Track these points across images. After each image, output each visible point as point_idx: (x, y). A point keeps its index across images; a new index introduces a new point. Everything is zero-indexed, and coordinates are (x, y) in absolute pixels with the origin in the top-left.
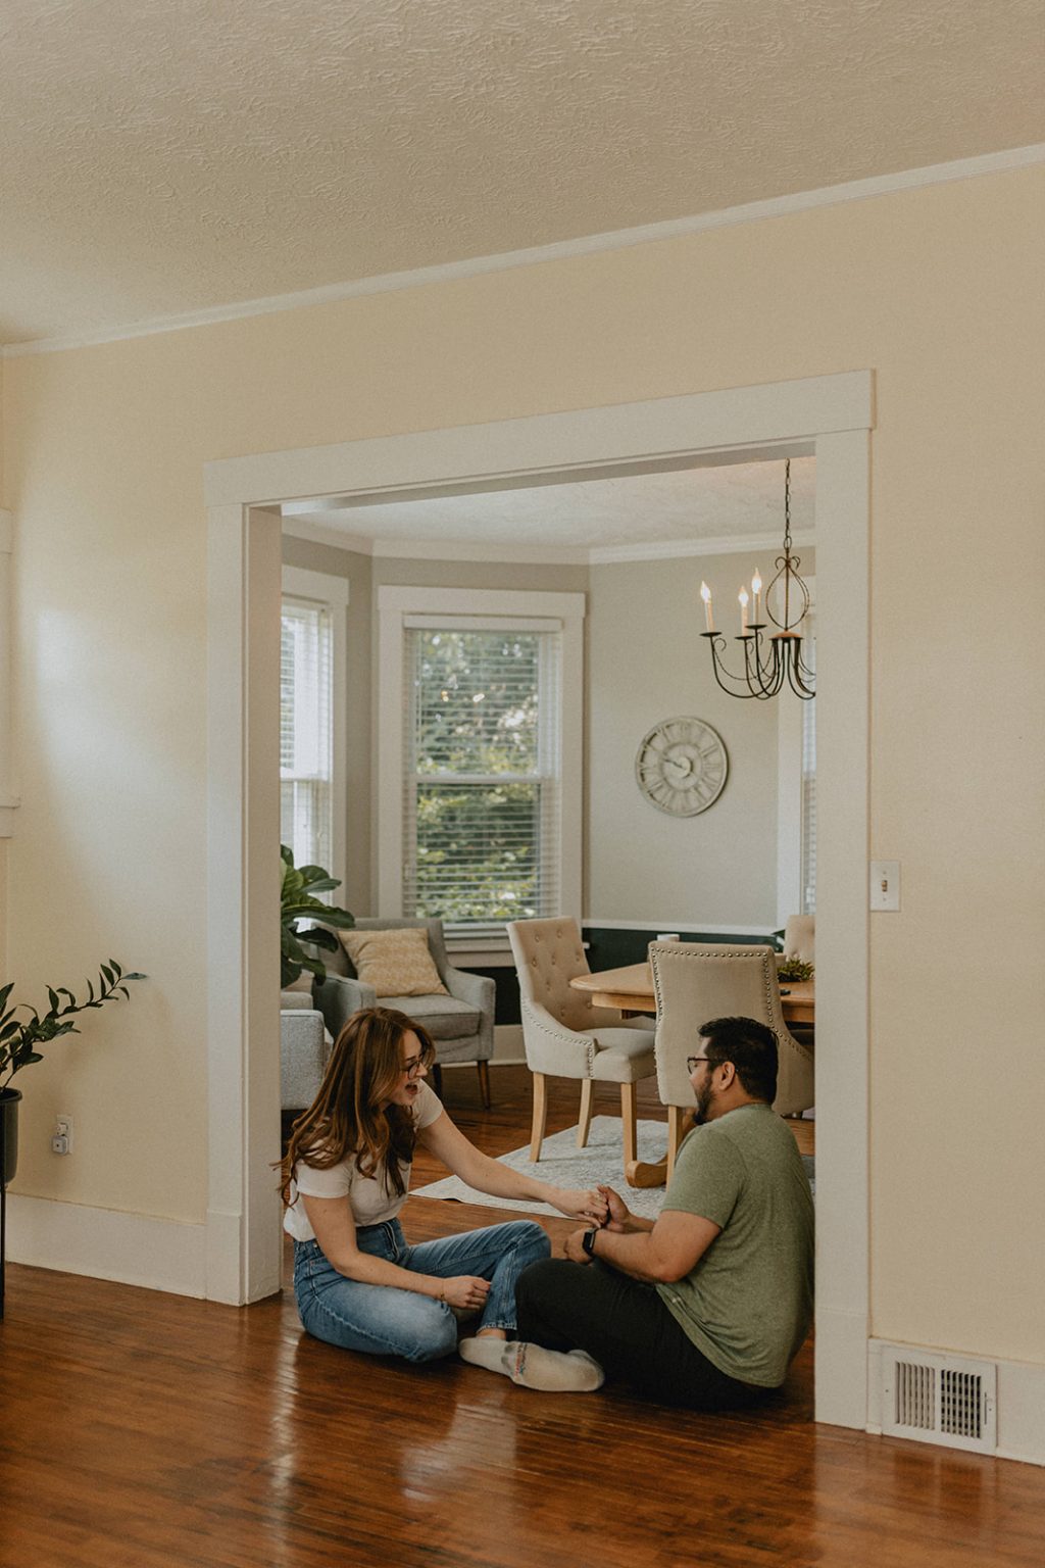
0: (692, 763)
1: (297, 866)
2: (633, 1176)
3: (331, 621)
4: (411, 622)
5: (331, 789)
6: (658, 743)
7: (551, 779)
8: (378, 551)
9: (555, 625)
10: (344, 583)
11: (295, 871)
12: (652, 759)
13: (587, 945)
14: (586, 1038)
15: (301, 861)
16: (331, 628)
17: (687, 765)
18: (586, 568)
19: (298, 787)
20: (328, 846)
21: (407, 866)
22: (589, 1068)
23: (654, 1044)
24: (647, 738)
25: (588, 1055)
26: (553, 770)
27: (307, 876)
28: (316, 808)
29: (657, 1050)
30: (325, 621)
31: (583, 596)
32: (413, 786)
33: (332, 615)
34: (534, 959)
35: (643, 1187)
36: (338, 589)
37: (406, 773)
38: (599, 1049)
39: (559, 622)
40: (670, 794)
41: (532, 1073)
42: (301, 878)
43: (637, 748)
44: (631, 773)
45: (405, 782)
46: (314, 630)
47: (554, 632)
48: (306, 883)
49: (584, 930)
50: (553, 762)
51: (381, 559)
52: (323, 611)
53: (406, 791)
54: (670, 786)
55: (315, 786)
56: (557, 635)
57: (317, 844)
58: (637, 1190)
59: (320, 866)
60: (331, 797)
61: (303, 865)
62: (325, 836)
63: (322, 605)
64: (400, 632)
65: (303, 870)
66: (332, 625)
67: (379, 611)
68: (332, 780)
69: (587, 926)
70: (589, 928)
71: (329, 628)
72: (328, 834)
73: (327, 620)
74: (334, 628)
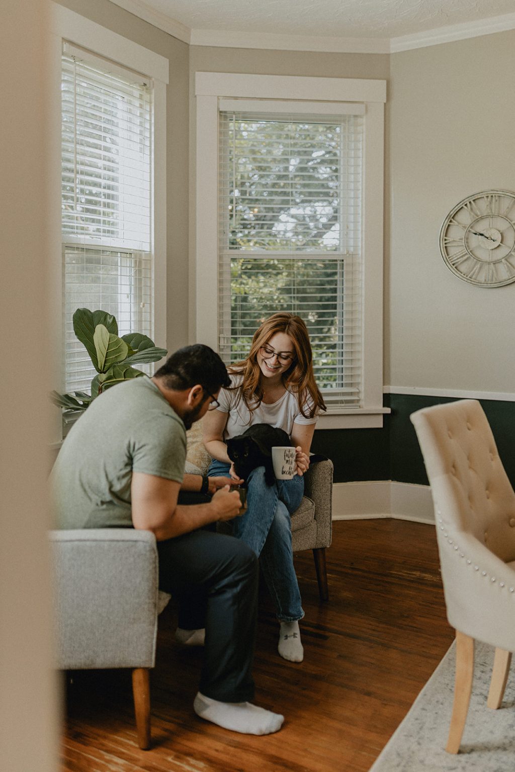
0: (502, 234)
1: (121, 334)
3: (153, 96)
4: (225, 106)
5: (153, 260)
6: (465, 218)
7: (353, 256)
8: (196, 38)
9: (358, 110)
10: (163, 63)
11: (118, 339)
12: (456, 233)
13: (388, 410)
15: (125, 328)
16: (153, 104)
17: (498, 237)
19: (122, 258)
20: (150, 316)
21: (221, 335)
24: (452, 213)
26: (355, 247)
27: (131, 345)
28: (139, 281)
30: (146, 97)
31: (385, 82)
32: (227, 261)
33: (153, 91)
34: (454, 467)
36: (159, 66)
37: (220, 249)
39: (363, 107)
40: (478, 266)
42: (125, 348)
43: (442, 222)
44: (435, 246)
45: (220, 257)
46: (137, 103)
47: (357, 117)
48: (131, 353)
49: (384, 395)
50: (355, 239)
51: (197, 48)
52: (145, 85)
53: (220, 266)
54: (476, 257)
55: (138, 260)
56: (359, 120)
59: (144, 333)
60: (153, 270)
61: (127, 333)
62: (147, 306)
63: (144, 79)
64: (215, 115)
65: (125, 338)
66: (153, 101)
67: (196, 96)
68: (153, 252)
69: (387, 392)
70: (390, 394)
71: (151, 103)
72: (150, 304)
73: (148, 96)
74: (155, 104)
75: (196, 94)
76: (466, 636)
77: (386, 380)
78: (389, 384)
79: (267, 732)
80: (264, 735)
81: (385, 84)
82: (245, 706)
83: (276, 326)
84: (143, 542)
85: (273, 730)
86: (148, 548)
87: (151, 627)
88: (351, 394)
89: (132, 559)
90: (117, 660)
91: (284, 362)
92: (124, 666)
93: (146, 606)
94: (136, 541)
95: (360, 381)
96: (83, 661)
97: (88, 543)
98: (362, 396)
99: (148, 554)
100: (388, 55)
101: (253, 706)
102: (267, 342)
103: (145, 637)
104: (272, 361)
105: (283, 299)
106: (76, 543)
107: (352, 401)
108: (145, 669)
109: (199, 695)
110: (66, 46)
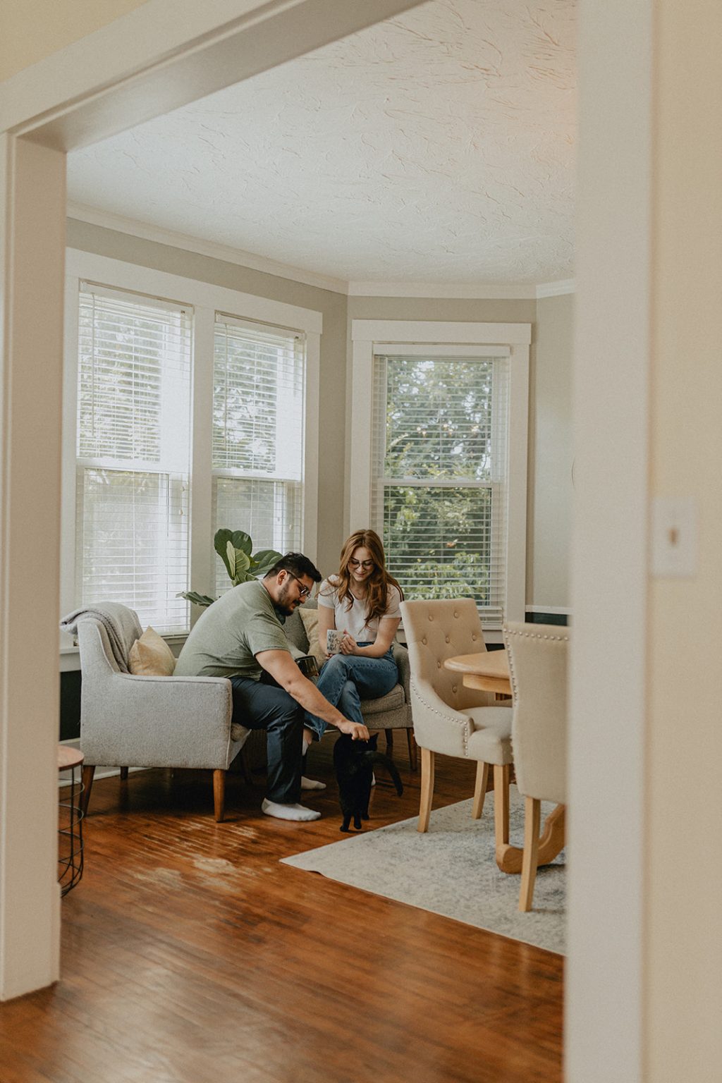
2: (502, 861)
3: (306, 346)
4: (380, 350)
5: (304, 489)
7: (501, 484)
8: (353, 291)
9: (504, 351)
10: (317, 317)
14: (461, 718)
18: (534, 302)
19: (277, 486)
22: (464, 747)
23: (510, 730)
25: (463, 734)
28: (290, 505)
29: (513, 737)
30: (300, 347)
31: (530, 325)
32: (381, 489)
33: (306, 342)
34: (424, 638)
35: (511, 873)
36: (313, 320)
37: (374, 478)
38: (475, 728)
39: (508, 348)
41: (420, 748)
45: (374, 485)
46: (292, 354)
47: (504, 357)
49: (526, 613)
51: (356, 298)
52: (297, 338)
53: (374, 493)
55: (291, 488)
56: (507, 360)
57: (291, 534)
58: (504, 875)
60: (303, 496)
62: (297, 528)
63: (297, 334)
64: (370, 357)
66: (306, 350)
67: (352, 341)
68: (304, 481)
69: (530, 611)
70: (533, 613)
71: (303, 352)
72: (301, 526)
73: (302, 346)
74: (307, 353)
75: (352, 339)
76: (426, 749)
77: (528, 599)
78: (532, 603)
79: (304, 820)
80: (302, 821)
81: (530, 327)
82: (296, 808)
83: (356, 542)
84: (221, 684)
85: (310, 819)
86: (223, 688)
87: (225, 742)
88: (497, 611)
89: (213, 695)
90: (202, 763)
91: (368, 568)
92: (207, 767)
93: (222, 728)
94: (216, 683)
95: (503, 600)
96: (179, 762)
97: (184, 683)
98: (505, 614)
99: (223, 692)
100: (535, 301)
101: (301, 807)
102: (352, 557)
103: (221, 748)
104: (360, 570)
105: (468, 523)
106: (177, 683)
107: (497, 619)
108: (221, 770)
109: (265, 800)
110: (218, 316)
